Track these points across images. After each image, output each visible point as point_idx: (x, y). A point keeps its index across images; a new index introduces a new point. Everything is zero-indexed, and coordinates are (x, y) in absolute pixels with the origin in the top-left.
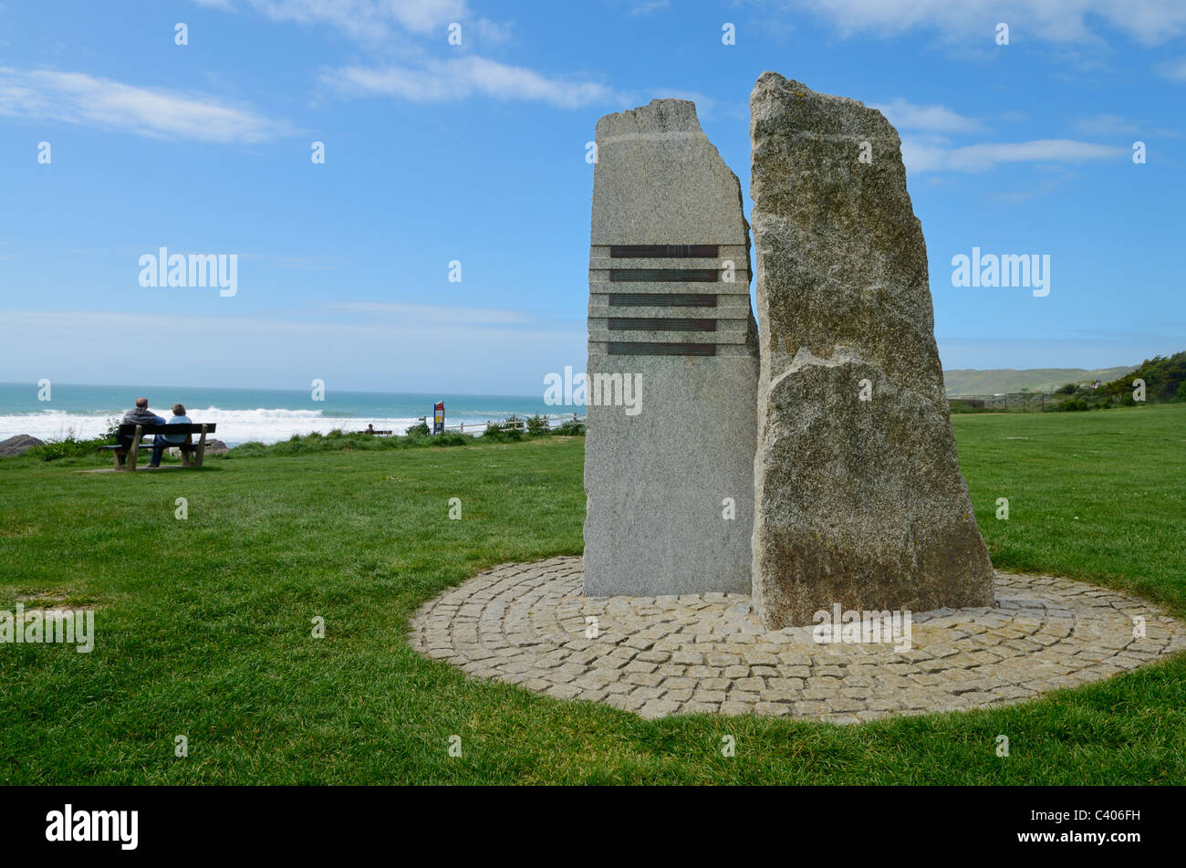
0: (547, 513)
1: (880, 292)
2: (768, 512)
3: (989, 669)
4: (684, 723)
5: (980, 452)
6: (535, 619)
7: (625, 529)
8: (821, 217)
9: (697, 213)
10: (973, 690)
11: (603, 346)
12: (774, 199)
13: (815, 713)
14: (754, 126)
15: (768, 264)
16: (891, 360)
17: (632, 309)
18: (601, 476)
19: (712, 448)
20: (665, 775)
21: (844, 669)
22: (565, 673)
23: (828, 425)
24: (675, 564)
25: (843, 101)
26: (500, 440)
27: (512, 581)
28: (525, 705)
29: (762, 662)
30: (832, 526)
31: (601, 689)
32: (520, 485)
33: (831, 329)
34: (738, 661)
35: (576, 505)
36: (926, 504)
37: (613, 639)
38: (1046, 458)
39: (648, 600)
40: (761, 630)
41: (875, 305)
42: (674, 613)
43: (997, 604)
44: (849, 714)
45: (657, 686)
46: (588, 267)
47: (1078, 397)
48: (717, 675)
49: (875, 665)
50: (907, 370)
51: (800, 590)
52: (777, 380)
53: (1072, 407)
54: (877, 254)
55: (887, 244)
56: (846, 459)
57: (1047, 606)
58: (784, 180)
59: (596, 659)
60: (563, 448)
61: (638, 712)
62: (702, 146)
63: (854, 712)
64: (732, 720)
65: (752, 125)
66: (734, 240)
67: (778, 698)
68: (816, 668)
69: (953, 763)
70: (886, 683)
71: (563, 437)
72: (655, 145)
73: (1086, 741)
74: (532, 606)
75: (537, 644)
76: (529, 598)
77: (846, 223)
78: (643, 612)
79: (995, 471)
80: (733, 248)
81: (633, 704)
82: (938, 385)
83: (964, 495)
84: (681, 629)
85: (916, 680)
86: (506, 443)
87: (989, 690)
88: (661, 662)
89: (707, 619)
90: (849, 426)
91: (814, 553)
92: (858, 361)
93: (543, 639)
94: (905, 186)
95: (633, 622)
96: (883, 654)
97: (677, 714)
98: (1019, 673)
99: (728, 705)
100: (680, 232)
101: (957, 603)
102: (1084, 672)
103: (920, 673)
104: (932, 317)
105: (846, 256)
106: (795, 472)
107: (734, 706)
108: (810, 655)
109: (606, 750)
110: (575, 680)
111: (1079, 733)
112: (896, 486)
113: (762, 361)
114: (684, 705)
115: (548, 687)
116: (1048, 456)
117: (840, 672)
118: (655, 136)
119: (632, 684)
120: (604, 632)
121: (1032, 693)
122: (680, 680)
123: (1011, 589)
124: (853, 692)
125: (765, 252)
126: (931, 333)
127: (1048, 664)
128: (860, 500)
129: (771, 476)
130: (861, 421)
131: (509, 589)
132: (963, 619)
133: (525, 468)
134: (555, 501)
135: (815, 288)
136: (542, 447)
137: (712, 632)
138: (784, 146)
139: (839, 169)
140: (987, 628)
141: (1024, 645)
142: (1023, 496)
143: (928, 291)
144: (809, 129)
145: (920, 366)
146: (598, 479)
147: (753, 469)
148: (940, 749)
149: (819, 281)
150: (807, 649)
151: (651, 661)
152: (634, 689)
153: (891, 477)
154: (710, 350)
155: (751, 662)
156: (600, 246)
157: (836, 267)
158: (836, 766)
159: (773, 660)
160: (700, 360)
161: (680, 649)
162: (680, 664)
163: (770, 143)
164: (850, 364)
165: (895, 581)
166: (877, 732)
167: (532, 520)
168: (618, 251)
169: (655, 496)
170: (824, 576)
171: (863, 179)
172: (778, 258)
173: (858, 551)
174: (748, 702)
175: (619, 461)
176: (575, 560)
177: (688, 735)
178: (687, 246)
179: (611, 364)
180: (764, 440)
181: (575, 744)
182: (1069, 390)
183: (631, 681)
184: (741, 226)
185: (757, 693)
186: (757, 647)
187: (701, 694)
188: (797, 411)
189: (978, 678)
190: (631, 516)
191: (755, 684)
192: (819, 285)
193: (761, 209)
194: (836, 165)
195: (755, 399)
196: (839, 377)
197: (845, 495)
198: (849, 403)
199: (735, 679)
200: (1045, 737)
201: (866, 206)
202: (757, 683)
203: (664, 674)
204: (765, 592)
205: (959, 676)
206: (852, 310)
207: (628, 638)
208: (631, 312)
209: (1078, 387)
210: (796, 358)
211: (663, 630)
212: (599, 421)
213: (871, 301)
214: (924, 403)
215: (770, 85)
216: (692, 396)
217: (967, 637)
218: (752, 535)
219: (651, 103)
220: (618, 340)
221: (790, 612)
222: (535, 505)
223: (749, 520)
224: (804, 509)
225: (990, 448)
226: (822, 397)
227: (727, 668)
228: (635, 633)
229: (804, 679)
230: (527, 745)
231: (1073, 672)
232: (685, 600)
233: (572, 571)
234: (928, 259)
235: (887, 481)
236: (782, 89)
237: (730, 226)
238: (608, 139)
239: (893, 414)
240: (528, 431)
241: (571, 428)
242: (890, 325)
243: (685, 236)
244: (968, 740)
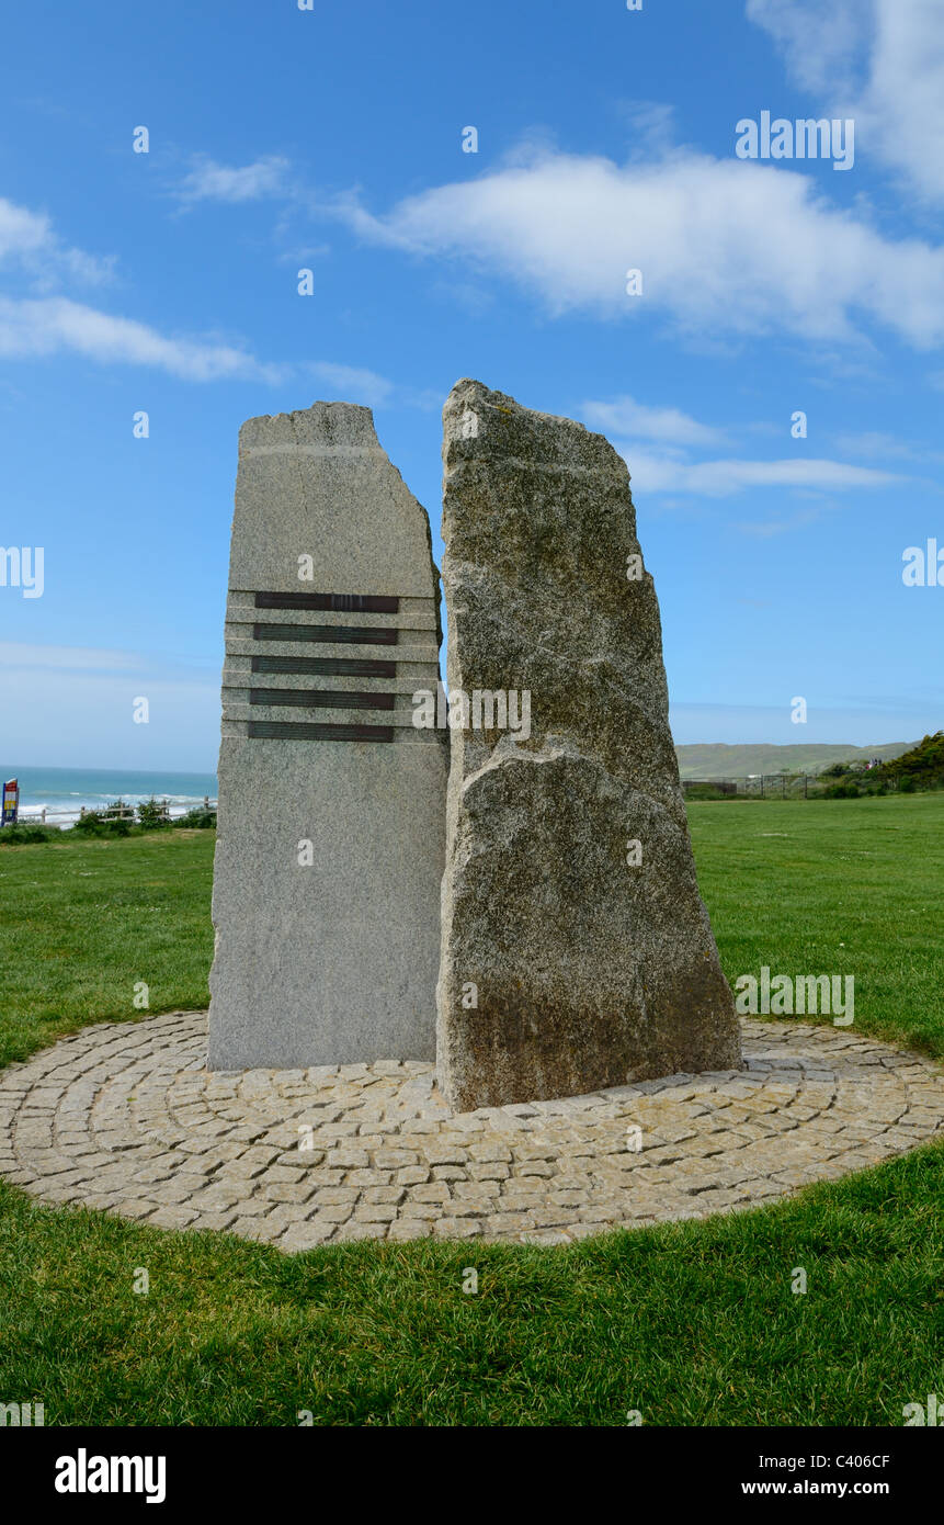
0: (163, 946)
1: (602, 666)
2: (458, 953)
3: (733, 1157)
4: (339, 1257)
5: (730, 854)
6: (137, 1108)
7: (267, 976)
8: (531, 569)
9: (372, 554)
10: (714, 1187)
11: (242, 727)
12: (471, 542)
13: (513, 1230)
14: (447, 448)
15: (463, 627)
16: (616, 754)
17: (283, 677)
18: (235, 904)
19: (386, 864)
20: (310, 1337)
21: (552, 1164)
22: (176, 1188)
23: (536, 839)
24: (334, 1023)
25: (560, 422)
26: (99, 835)
27: (106, 1051)
28: (118, 1242)
29: (447, 1160)
30: (540, 970)
31: (227, 1210)
32: (124, 905)
33: (540, 713)
34: (415, 1160)
35: (202, 935)
36: (658, 939)
37: (246, 1133)
38: (808, 862)
39: (297, 1073)
40: (447, 1113)
41: (596, 683)
42: (331, 1092)
43: (744, 1066)
44: (556, 1229)
45: (304, 1202)
46: (224, 620)
47: (847, 780)
48: (386, 1182)
49: (592, 1157)
50: (635, 767)
51: (498, 1056)
52: (471, 779)
53: (841, 794)
54: (599, 617)
55: (612, 606)
56: (559, 882)
57: (806, 1066)
58: (484, 519)
59: (221, 1165)
60: (189, 847)
61: (275, 1244)
62: (379, 467)
63: (564, 1225)
64: (404, 1248)
65: (445, 445)
66: (420, 591)
67: (466, 1212)
68: (516, 1165)
69: (687, 1295)
70: (605, 1182)
71: (190, 830)
72: (319, 461)
73: (848, 1254)
74: (134, 1087)
75: (138, 1146)
76: (129, 1077)
77: (561, 576)
78: (287, 1093)
79: (748, 879)
80: (418, 602)
81: (270, 1231)
82: (672, 786)
83: (704, 927)
84: (341, 1115)
85: (643, 1175)
86: (107, 839)
87: (733, 1186)
88: (312, 1166)
89: (375, 1099)
90: (563, 839)
91: (516, 1007)
92: (575, 755)
93: (147, 1137)
94: (635, 533)
95: (275, 1107)
96: (602, 1142)
97: (329, 1243)
98: (768, 1160)
99: (398, 1226)
100: (348, 578)
101: (695, 1066)
102: (848, 1155)
103: (648, 1166)
104: (666, 699)
105: (561, 620)
106: (493, 899)
107: (407, 1227)
108: (509, 1147)
109: (230, 1303)
110: (189, 1198)
111: (840, 1244)
112: (622, 915)
113: (454, 753)
114: (341, 1227)
115: (151, 1212)
116: (811, 859)
117: (547, 1169)
118: (318, 450)
119: (270, 1200)
120: (234, 1124)
121: (785, 1188)
122: (336, 1191)
123: (761, 1043)
124: (563, 1198)
125: (459, 611)
126: (664, 719)
127: (804, 1146)
128: (576, 936)
129: (462, 906)
130: (577, 832)
131: (101, 1063)
132: (702, 1089)
133: (132, 879)
134: (172, 929)
135: (522, 659)
136: (159, 845)
137: (381, 1119)
138: (485, 475)
139: (554, 508)
140: (732, 1098)
141: (776, 1121)
142: (779, 915)
143: (662, 666)
144: (517, 456)
145: (651, 762)
146: (231, 908)
147: (439, 894)
148: (670, 1276)
149: (526, 651)
150: (507, 1138)
151: (298, 1166)
152: (272, 1209)
153: (615, 904)
154: (386, 734)
155: (432, 1161)
156: (241, 592)
157: (549, 633)
158: (538, 1307)
159: (461, 1156)
160: (374, 747)
161: (337, 1145)
162: (337, 1167)
163: (467, 470)
164: (564, 759)
165: (619, 1041)
166: (591, 1255)
167: (138, 959)
168: (266, 600)
169: (309, 930)
170: (528, 1037)
171: (584, 522)
172: (475, 620)
173: (573, 1002)
174: (427, 1220)
175: (261, 883)
176: (198, 1016)
177: (343, 1273)
178: (358, 597)
179: (252, 751)
180: (453, 857)
181: (186, 1297)
182: (838, 771)
183: (269, 1196)
184: (428, 573)
185: (439, 1204)
186: (441, 1138)
187: (365, 1211)
188: (496, 820)
189: (720, 1170)
190: (275, 959)
191: (437, 1191)
192: (526, 656)
193: (455, 555)
194: (550, 503)
195: (443, 800)
196: (551, 776)
197: (556, 929)
198: (563, 809)
199: (411, 1185)
200: (800, 1251)
201: (587, 555)
202: (439, 1191)
203: (315, 1184)
204: (453, 1062)
205: (696, 1168)
206: (567, 689)
207: (266, 1133)
208: (282, 682)
209: (848, 767)
210: (496, 751)
211: (315, 1118)
212: (235, 829)
213: (591, 678)
214: (656, 809)
215: (469, 395)
216: (361, 795)
217: (707, 1113)
218: (436, 982)
219: (314, 407)
220: (263, 719)
221: (485, 1087)
222: (144, 935)
223: (434, 961)
224: (504, 948)
225: (741, 849)
226: (529, 801)
227: (401, 1171)
228: (277, 1123)
229: (501, 1181)
230: (119, 1304)
231: (834, 1157)
232: (349, 1072)
233: (193, 1032)
234: (662, 626)
235: (610, 910)
236: (483, 402)
237: (415, 573)
238: (255, 449)
239: (618, 823)
240: (139, 821)
241: (200, 818)
242: (615, 709)
243: (356, 583)
244: (705, 1259)
